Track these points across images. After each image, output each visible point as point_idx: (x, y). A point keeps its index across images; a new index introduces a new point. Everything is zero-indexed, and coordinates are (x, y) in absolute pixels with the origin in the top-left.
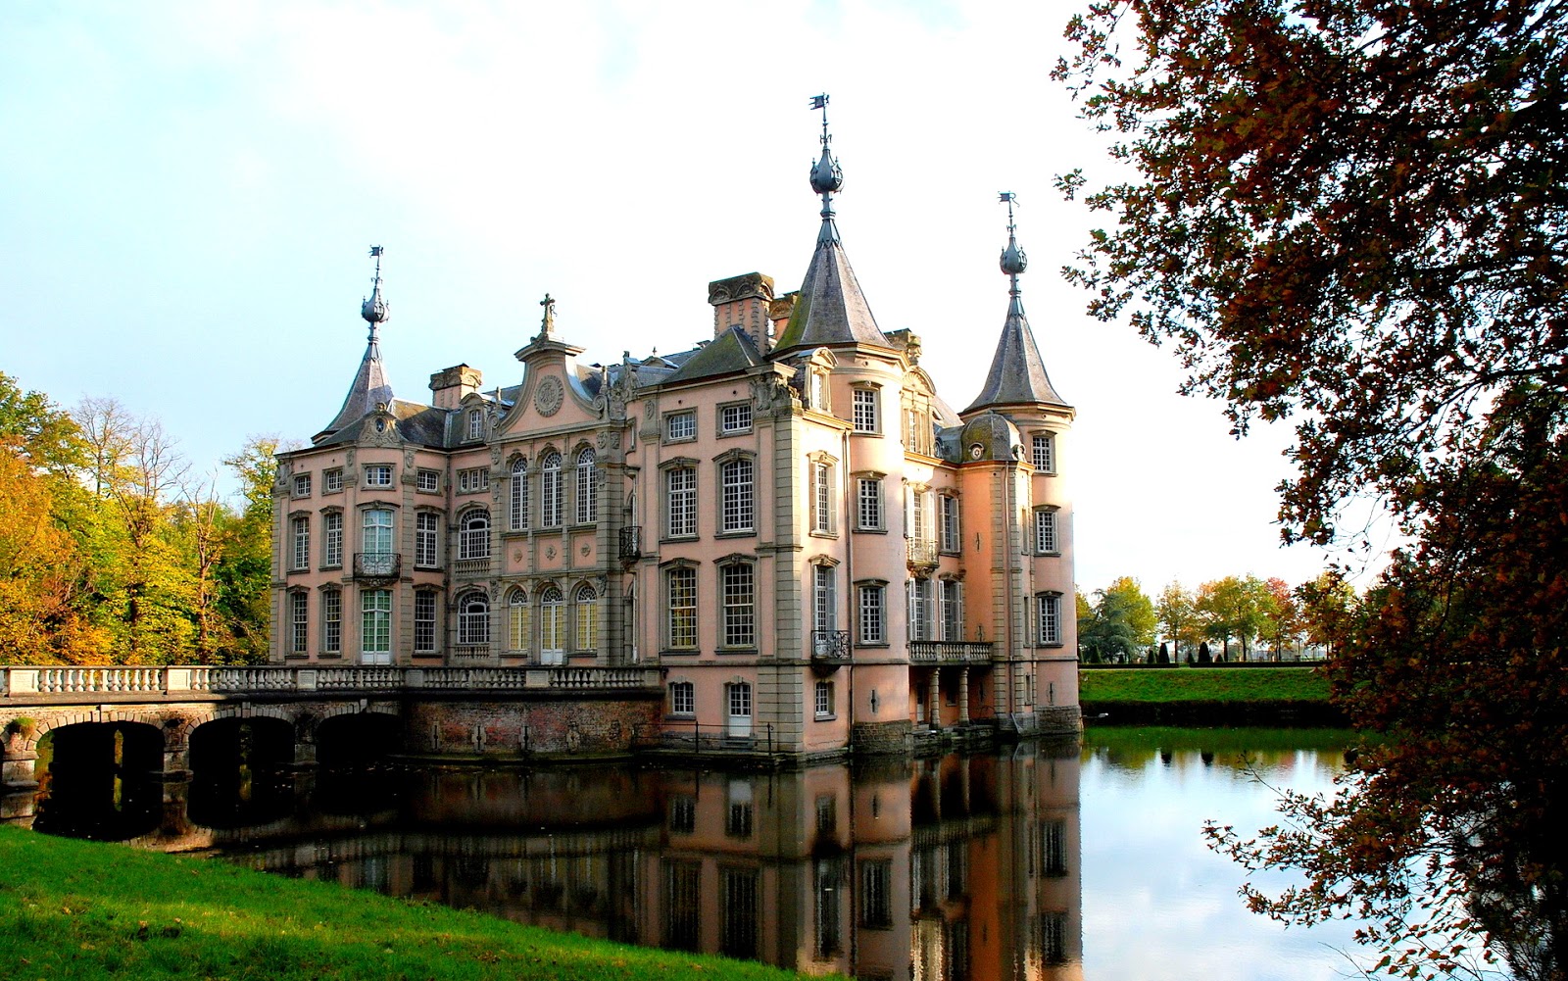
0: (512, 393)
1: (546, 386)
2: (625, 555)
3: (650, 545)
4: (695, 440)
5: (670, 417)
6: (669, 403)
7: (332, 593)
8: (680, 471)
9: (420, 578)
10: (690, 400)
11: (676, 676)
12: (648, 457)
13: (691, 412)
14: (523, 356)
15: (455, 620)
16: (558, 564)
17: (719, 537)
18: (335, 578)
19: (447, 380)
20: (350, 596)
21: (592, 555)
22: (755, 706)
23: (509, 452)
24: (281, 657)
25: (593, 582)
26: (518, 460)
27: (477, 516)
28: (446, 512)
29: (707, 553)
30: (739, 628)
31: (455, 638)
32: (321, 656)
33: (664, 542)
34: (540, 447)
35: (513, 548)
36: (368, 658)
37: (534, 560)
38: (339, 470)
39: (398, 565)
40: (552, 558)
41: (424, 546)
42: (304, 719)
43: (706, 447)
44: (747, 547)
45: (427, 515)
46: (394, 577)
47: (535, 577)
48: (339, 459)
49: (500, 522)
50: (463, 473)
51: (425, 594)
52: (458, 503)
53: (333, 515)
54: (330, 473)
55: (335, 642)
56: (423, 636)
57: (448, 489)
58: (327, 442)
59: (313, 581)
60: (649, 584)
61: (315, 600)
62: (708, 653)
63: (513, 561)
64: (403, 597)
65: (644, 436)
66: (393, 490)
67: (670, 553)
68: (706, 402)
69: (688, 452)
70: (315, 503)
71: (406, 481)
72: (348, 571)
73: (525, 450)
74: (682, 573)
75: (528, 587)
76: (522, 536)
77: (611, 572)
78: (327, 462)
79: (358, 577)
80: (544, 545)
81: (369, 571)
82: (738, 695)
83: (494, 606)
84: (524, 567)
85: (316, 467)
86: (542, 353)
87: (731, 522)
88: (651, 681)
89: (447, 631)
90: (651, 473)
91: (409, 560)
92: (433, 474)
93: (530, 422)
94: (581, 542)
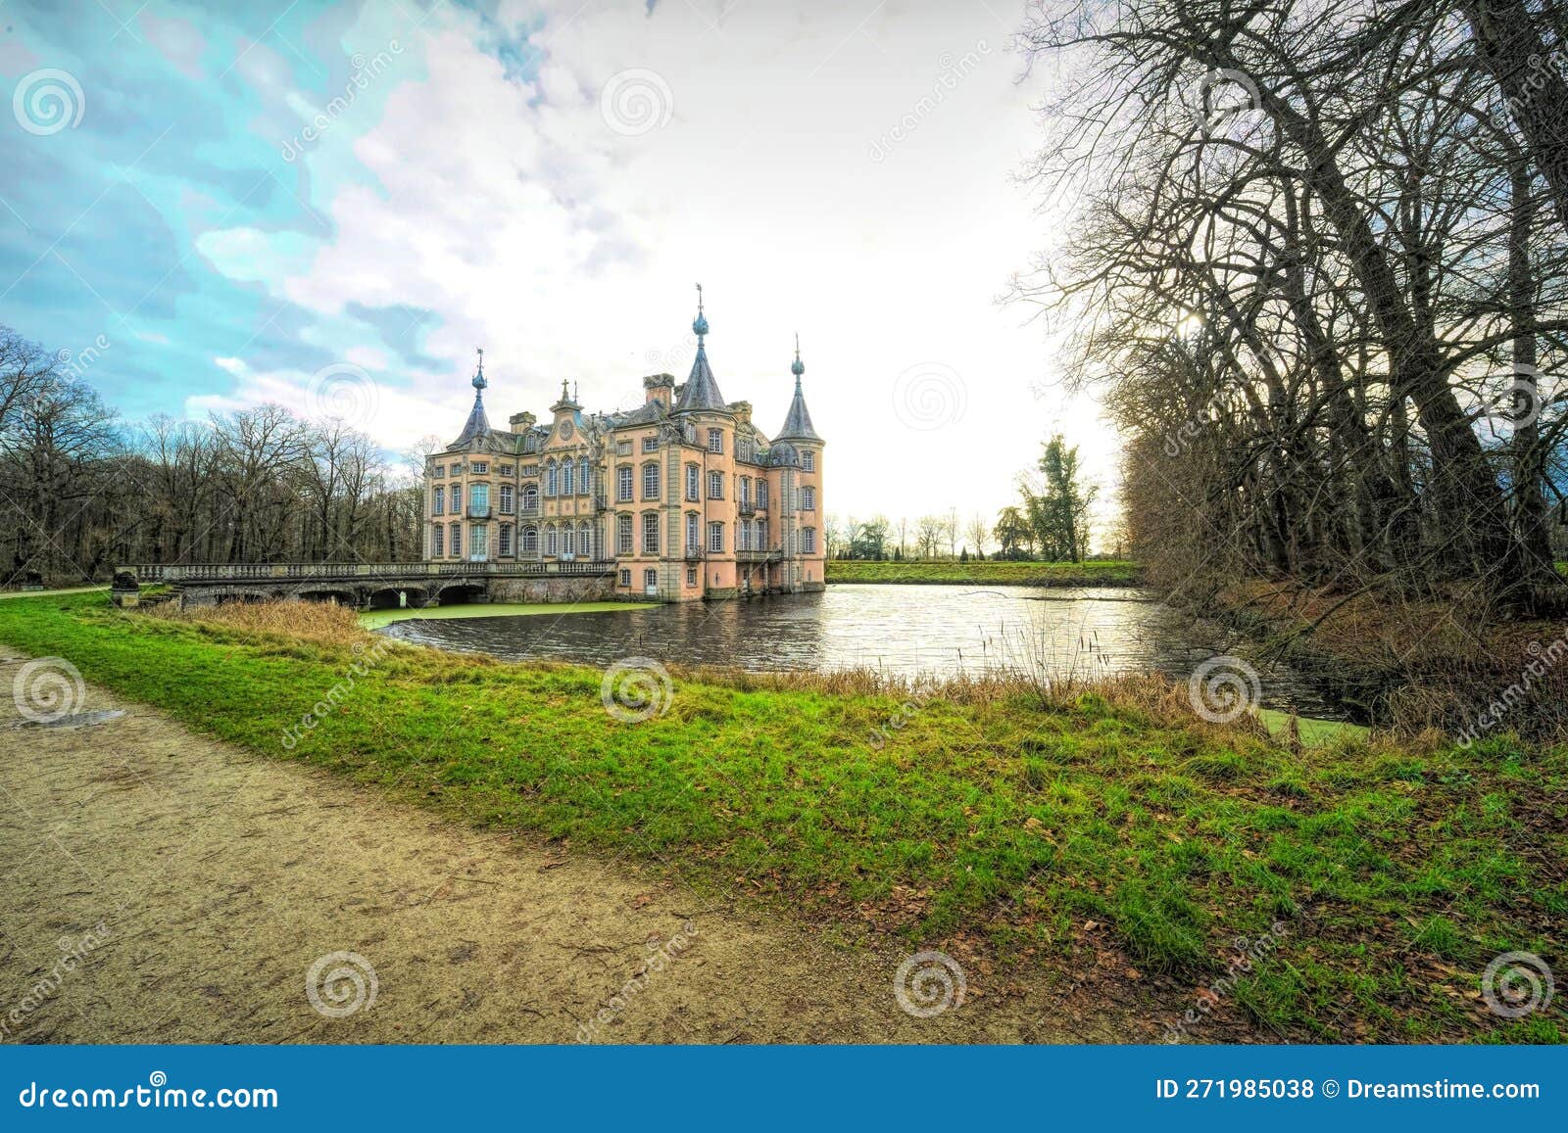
0: (549, 428)
1: (565, 425)
2: (601, 510)
3: (611, 504)
4: (632, 455)
5: (622, 443)
6: (620, 437)
7: (456, 526)
8: (625, 469)
9: (502, 518)
10: (630, 435)
11: (622, 566)
12: (610, 462)
13: (630, 442)
14: (554, 410)
15: (521, 539)
16: (571, 512)
17: (643, 501)
18: (458, 518)
19: (517, 419)
20: (465, 527)
21: (587, 508)
22: (658, 581)
23: (547, 457)
24: (429, 558)
25: (588, 521)
26: (551, 461)
27: (531, 488)
28: (517, 486)
29: (637, 508)
30: (652, 544)
31: (521, 548)
32: (450, 557)
33: (617, 503)
34: (562, 455)
35: (549, 504)
36: (474, 558)
37: (559, 510)
38: (459, 465)
39: (490, 512)
40: (568, 508)
41: (504, 503)
42: (432, 589)
43: (638, 459)
44: (656, 506)
45: (506, 487)
46: (488, 518)
47: (560, 517)
48: (459, 459)
49: (543, 490)
50: (525, 467)
51: (505, 529)
52: (522, 481)
53: (456, 487)
54: (455, 466)
55: (457, 550)
56: (504, 546)
57: (517, 475)
58: (452, 450)
59: (446, 520)
60: (610, 523)
61: (447, 529)
62: (637, 556)
63: (550, 510)
64: (493, 528)
65: (608, 452)
66: (487, 474)
67: (620, 508)
68: (637, 436)
69: (628, 460)
70: (447, 481)
71: (495, 470)
72: (464, 515)
73: (555, 456)
74: (626, 518)
75: (556, 523)
76: (555, 498)
77: (596, 516)
78: (453, 460)
79: (469, 518)
80: (564, 503)
81: (475, 515)
82: (651, 576)
83: (540, 532)
84: (554, 514)
85: (447, 462)
86: (564, 407)
87: (648, 494)
88: (610, 568)
89: (517, 545)
90: (612, 470)
91: (496, 509)
92: (509, 468)
93: (558, 441)
94: (581, 502)
